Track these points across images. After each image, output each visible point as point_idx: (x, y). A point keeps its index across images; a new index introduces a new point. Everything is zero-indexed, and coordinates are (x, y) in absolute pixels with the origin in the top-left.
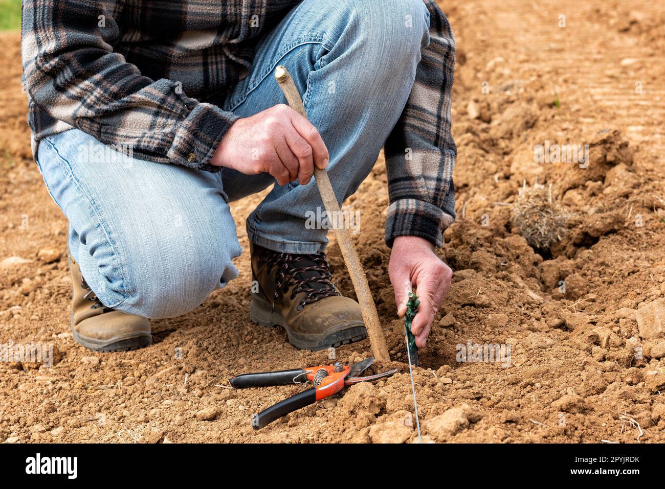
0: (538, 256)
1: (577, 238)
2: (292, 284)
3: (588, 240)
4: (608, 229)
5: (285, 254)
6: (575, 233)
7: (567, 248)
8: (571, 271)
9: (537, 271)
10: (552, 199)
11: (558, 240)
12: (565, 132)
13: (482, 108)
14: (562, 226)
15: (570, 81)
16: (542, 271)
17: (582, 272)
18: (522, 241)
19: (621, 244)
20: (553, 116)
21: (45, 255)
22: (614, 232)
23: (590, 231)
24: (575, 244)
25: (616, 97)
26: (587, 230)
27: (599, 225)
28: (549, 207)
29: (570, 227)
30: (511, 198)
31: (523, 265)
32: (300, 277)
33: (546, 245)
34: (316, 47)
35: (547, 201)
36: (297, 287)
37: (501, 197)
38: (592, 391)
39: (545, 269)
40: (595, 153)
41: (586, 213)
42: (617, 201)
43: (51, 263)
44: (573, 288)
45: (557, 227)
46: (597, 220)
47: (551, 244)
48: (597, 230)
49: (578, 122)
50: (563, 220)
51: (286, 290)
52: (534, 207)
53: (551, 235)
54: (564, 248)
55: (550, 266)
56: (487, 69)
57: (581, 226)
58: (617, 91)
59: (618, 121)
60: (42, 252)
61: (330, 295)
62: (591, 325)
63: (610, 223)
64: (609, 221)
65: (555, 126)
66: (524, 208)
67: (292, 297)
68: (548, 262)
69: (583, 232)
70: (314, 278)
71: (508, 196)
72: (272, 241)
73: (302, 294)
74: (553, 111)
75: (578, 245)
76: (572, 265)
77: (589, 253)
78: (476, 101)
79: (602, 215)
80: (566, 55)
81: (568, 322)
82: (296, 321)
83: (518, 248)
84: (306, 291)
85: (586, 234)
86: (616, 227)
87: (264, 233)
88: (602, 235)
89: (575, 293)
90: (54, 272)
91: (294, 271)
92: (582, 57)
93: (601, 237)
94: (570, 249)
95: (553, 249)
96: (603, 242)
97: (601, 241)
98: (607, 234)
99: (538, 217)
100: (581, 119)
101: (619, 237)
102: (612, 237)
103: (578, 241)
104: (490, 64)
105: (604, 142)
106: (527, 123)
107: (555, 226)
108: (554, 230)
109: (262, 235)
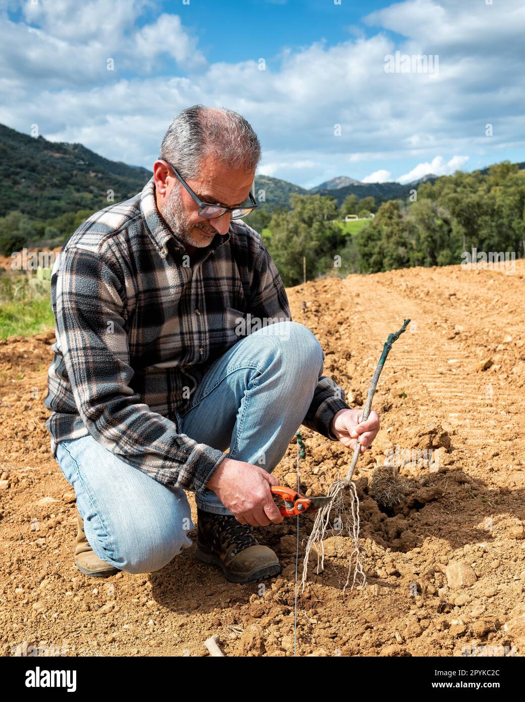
0: (384, 514)
1: (410, 503)
2: (227, 538)
3: (418, 505)
4: (431, 498)
5: (224, 516)
6: (410, 499)
7: (404, 510)
8: (405, 528)
9: (383, 527)
10: (396, 472)
11: (398, 502)
12: (408, 417)
13: (358, 395)
14: (402, 493)
15: (415, 375)
16: (386, 525)
17: (412, 529)
18: (374, 504)
19: (440, 509)
20: (402, 404)
21: (66, 498)
22: (435, 500)
23: (419, 499)
24: (409, 507)
25: (442, 389)
26: (417, 498)
27: (425, 495)
28: (393, 479)
29: (406, 495)
30: (370, 466)
31: (373, 523)
32: (233, 533)
33: (390, 505)
34: (253, 371)
35: (392, 473)
36: (231, 540)
37: (364, 464)
38: (413, 635)
39: (389, 524)
40: (425, 439)
41: (418, 482)
42: (438, 475)
43: (70, 503)
44: (406, 542)
45: (398, 493)
46: (424, 492)
47: (393, 504)
48: (424, 499)
49: (417, 409)
50: (402, 488)
51: (223, 542)
52: (383, 479)
53: (393, 498)
54: (402, 509)
55: (392, 522)
56: (363, 365)
57: (413, 495)
58: (444, 385)
59: (443, 408)
60: (66, 495)
61: (252, 545)
62: (415, 575)
63: (432, 495)
64: (431, 493)
65: (402, 412)
66: (377, 479)
67: (228, 547)
68: (391, 519)
69: (414, 499)
70: (241, 534)
71: (369, 463)
72: (216, 507)
73: (234, 545)
74: (402, 400)
75: (410, 508)
76: (406, 524)
77: (418, 515)
78: (354, 391)
79: (427, 489)
80: (413, 355)
81: (400, 571)
82: (231, 564)
83: (372, 508)
84: (236, 543)
85: (416, 501)
86: (436, 497)
87: (210, 503)
88: (427, 502)
89: (407, 546)
90: (71, 510)
91: (229, 529)
92: (423, 357)
93: (426, 504)
94: (406, 510)
95: (395, 508)
96: (427, 508)
97: (426, 506)
98: (430, 501)
99: (385, 486)
100: (420, 407)
101: (438, 504)
102: (434, 504)
103: (411, 505)
104: (365, 362)
105: (431, 432)
106: (384, 408)
107: (396, 492)
108: (396, 495)
109: (208, 504)
